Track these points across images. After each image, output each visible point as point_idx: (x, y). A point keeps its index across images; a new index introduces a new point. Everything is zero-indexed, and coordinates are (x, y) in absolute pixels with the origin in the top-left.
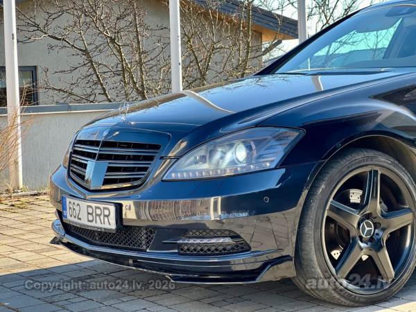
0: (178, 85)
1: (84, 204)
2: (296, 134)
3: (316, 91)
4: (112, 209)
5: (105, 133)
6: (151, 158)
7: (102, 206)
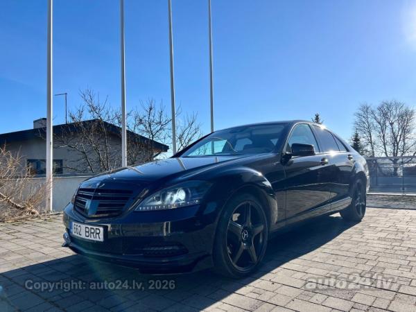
0: (125, 163)
1: (83, 226)
2: (211, 185)
3: (215, 162)
4: (102, 229)
5: (98, 184)
6: (127, 199)
7: (95, 228)
